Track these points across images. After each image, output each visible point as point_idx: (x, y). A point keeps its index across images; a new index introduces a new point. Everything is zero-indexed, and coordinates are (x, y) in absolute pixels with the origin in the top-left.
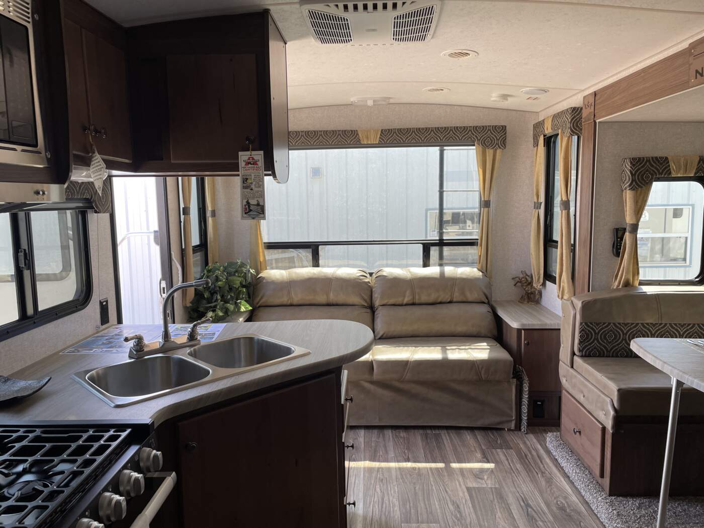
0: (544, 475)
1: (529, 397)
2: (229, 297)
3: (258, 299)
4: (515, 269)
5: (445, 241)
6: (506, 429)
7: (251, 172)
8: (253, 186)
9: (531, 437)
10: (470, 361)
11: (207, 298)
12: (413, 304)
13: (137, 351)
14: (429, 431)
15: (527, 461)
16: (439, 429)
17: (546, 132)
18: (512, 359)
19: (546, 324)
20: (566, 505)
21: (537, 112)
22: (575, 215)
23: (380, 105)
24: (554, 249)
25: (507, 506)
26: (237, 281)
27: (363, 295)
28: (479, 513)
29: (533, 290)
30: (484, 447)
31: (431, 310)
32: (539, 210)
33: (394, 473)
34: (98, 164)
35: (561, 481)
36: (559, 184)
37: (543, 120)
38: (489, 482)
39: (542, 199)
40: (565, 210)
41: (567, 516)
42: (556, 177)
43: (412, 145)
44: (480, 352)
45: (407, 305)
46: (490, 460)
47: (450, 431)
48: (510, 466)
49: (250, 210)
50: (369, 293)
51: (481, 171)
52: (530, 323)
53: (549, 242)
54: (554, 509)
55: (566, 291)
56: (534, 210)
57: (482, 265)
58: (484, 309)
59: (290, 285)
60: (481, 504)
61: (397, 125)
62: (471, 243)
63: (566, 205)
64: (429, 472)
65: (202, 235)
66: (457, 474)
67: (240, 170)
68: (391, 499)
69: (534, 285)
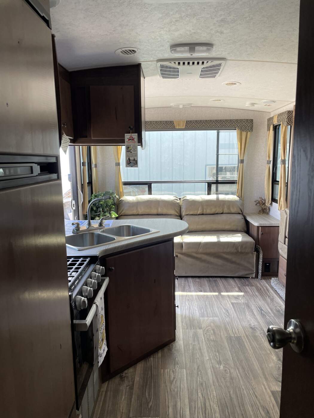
0: (270, 297)
1: (263, 261)
2: (106, 210)
3: (120, 211)
4: (256, 196)
5: (219, 181)
6: (251, 278)
7: (131, 144)
8: (132, 151)
9: (263, 281)
10: (233, 242)
11: (95, 210)
12: (203, 214)
13: (77, 230)
14: (211, 279)
15: (261, 291)
16: (216, 278)
17: (274, 123)
18: (254, 241)
19: (272, 224)
20: (280, 310)
21: (269, 112)
22: (288, 167)
23: (185, 107)
24: (277, 185)
25: (251, 310)
26: (110, 202)
27: (176, 209)
28: (238, 313)
29: (265, 207)
30: (239, 286)
31: (212, 217)
32: (270, 165)
33: (194, 297)
34: (65, 140)
35: (278, 300)
36: (280, 151)
37: (273, 117)
38: (242, 300)
39: (271, 159)
40: (283, 164)
41: (281, 314)
42: (279, 147)
43: (203, 129)
44: (238, 238)
45: (199, 215)
46: (242, 291)
47: (222, 279)
48: (252, 293)
49: (130, 163)
50: (179, 209)
51: (239, 144)
52: (264, 223)
53: (274, 181)
54: (274, 311)
55: (283, 206)
56: (267, 165)
57: (239, 194)
58: (240, 217)
59: (137, 204)
60: (239, 309)
61: (194, 118)
62: (233, 182)
63: (284, 162)
64: (212, 296)
65: (89, 177)
66: (226, 297)
67: (125, 143)
68: (194, 307)
69: (266, 204)
